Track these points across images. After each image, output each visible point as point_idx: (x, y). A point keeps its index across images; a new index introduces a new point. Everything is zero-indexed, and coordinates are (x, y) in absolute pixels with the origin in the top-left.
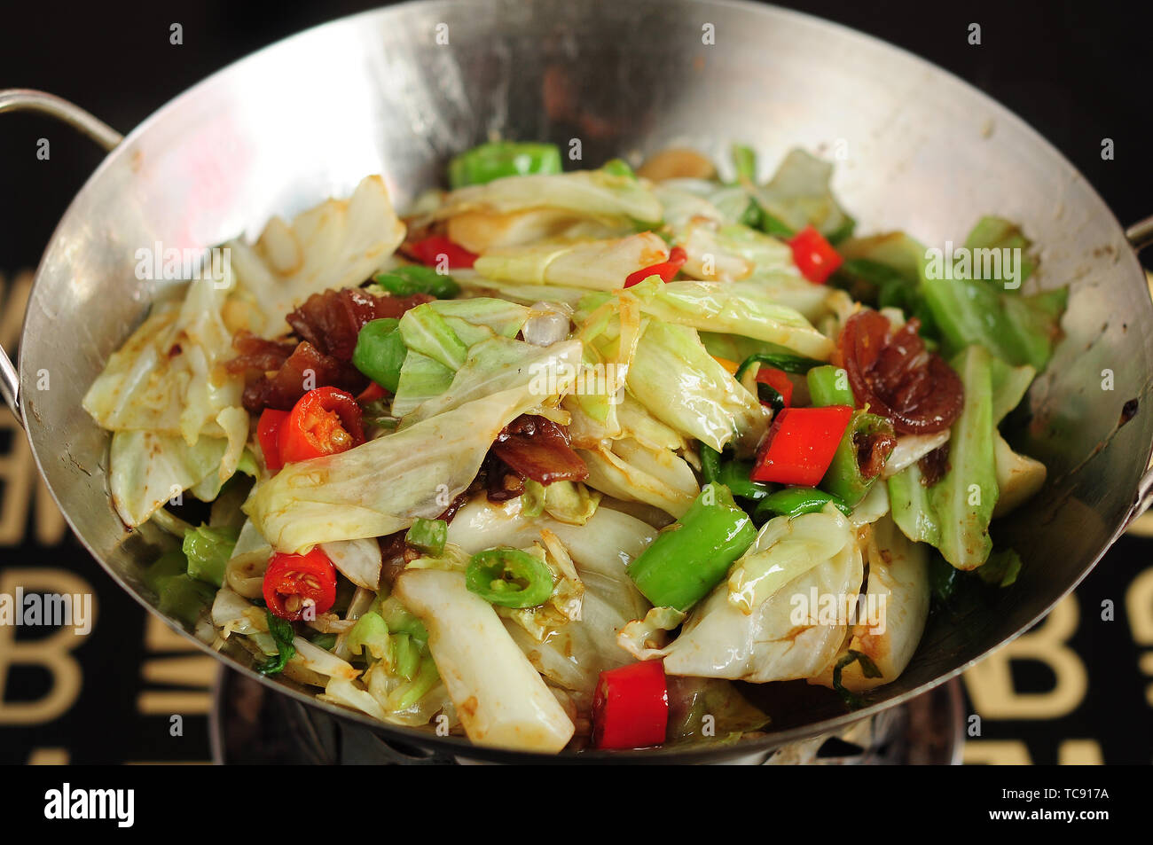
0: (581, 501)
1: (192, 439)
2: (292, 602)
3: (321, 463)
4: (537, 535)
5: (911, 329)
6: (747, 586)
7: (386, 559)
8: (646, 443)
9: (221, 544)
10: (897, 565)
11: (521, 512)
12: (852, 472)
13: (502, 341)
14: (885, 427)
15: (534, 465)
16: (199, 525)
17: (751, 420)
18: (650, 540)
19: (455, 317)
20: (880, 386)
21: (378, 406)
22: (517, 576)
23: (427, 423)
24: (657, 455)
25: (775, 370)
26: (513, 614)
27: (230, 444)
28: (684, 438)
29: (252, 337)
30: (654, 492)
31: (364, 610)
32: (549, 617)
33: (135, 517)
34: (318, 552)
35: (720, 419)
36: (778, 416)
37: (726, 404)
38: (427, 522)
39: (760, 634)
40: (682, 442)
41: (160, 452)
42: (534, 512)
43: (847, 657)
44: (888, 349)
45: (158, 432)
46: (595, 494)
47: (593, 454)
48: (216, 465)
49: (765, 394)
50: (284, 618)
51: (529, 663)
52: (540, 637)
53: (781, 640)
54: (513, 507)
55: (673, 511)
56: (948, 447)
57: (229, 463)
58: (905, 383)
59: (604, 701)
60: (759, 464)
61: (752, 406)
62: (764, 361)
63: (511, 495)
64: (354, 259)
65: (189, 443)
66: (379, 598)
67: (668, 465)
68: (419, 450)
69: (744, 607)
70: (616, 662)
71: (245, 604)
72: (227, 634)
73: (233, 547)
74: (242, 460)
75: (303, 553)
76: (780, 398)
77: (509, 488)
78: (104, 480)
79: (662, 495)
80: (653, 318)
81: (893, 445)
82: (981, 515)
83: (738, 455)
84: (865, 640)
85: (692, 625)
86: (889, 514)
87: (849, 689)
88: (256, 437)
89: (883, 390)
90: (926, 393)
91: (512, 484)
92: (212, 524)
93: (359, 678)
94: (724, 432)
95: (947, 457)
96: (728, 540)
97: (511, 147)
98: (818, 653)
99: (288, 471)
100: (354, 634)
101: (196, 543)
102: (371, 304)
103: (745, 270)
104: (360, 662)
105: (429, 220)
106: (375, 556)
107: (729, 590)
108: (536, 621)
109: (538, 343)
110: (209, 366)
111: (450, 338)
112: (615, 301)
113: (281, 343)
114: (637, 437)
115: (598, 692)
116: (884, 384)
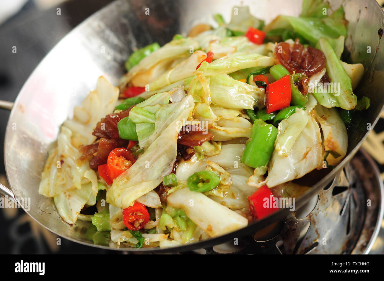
0: (215, 146)
1: (79, 187)
2: (136, 224)
3: (124, 174)
4: (206, 165)
5: (297, 43)
6: (282, 148)
7: (160, 195)
8: (227, 118)
9: (104, 216)
10: (329, 119)
11: (197, 159)
12: (299, 95)
13: (165, 106)
14: (303, 76)
15: (194, 141)
16: (95, 214)
17: (258, 95)
18: (244, 148)
19: (146, 106)
20: (296, 65)
21: (135, 148)
22: (205, 180)
23: (153, 145)
24: (233, 120)
25: (259, 75)
26: (210, 193)
27: (92, 183)
28: (239, 111)
29: (84, 146)
30: (238, 132)
31: (161, 214)
32: (222, 188)
33: (72, 221)
34: (136, 203)
35: (248, 99)
36: (266, 89)
37: (247, 93)
38: (168, 176)
39: (294, 161)
40: (239, 112)
41: (71, 196)
42: (202, 157)
43: (326, 154)
44: (293, 53)
45: (68, 190)
46: (219, 142)
47: (212, 129)
48: (91, 192)
49: (259, 84)
50: (136, 230)
51: (223, 206)
52: (222, 195)
53: (302, 159)
54: (194, 159)
55: (246, 136)
56: (327, 73)
57: (95, 189)
58: (303, 60)
59: (253, 207)
60: (268, 107)
61: (257, 90)
62: (254, 74)
63: (191, 155)
64: (106, 107)
65: (79, 189)
66: (164, 209)
67: (238, 121)
68: (154, 155)
69: (285, 155)
70: (251, 193)
71: (121, 232)
72: (119, 243)
73: (109, 216)
74: (99, 186)
75: (132, 205)
76: (265, 83)
77: (189, 153)
78: (57, 213)
79: (241, 132)
80: (211, 77)
81: (308, 80)
82: (348, 89)
83: (260, 108)
84: (329, 146)
85: (271, 169)
86: (318, 103)
87: (332, 165)
88: (100, 177)
89: (297, 66)
90: (311, 60)
91: (190, 151)
92: (99, 211)
93: (169, 237)
94: (252, 102)
95: (328, 77)
96: (269, 135)
97: (142, 50)
98: (316, 158)
99: (115, 182)
100: (161, 224)
101: (96, 220)
102: (118, 116)
103: (234, 49)
104: (167, 232)
105: (125, 84)
106: (156, 196)
107: (277, 151)
108: (219, 192)
109: (177, 101)
110: (74, 162)
111: (148, 113)
112: (196, 77)
113: (94, 144)
114: (224, 117)
115: (250, 205)
116: (297, 64)
